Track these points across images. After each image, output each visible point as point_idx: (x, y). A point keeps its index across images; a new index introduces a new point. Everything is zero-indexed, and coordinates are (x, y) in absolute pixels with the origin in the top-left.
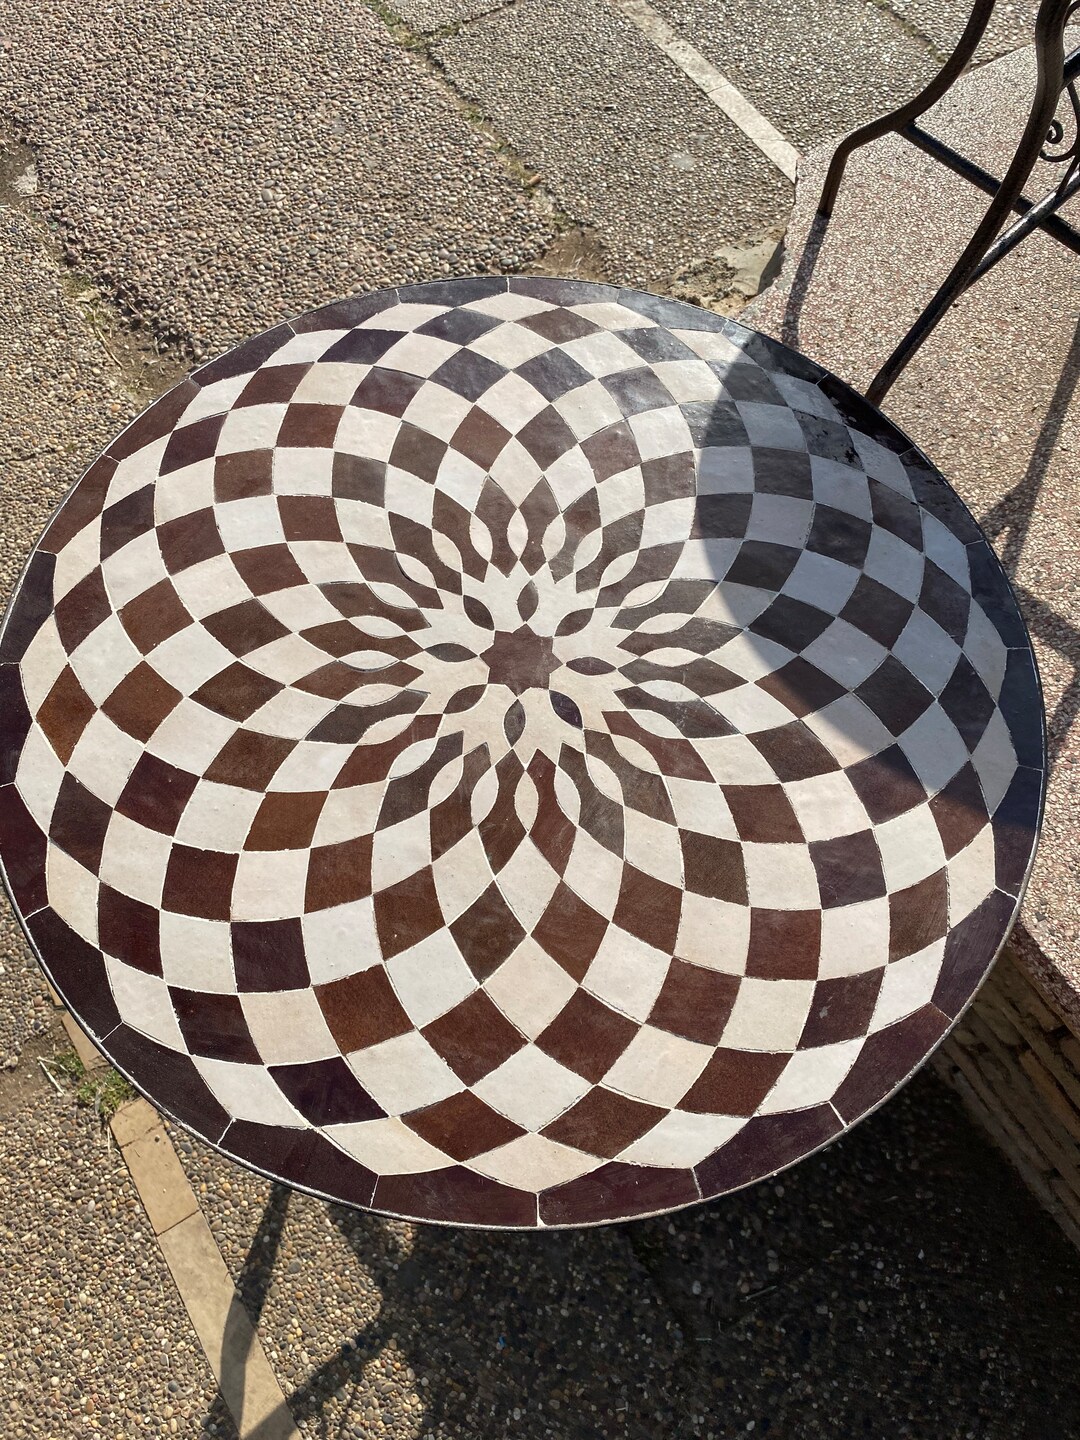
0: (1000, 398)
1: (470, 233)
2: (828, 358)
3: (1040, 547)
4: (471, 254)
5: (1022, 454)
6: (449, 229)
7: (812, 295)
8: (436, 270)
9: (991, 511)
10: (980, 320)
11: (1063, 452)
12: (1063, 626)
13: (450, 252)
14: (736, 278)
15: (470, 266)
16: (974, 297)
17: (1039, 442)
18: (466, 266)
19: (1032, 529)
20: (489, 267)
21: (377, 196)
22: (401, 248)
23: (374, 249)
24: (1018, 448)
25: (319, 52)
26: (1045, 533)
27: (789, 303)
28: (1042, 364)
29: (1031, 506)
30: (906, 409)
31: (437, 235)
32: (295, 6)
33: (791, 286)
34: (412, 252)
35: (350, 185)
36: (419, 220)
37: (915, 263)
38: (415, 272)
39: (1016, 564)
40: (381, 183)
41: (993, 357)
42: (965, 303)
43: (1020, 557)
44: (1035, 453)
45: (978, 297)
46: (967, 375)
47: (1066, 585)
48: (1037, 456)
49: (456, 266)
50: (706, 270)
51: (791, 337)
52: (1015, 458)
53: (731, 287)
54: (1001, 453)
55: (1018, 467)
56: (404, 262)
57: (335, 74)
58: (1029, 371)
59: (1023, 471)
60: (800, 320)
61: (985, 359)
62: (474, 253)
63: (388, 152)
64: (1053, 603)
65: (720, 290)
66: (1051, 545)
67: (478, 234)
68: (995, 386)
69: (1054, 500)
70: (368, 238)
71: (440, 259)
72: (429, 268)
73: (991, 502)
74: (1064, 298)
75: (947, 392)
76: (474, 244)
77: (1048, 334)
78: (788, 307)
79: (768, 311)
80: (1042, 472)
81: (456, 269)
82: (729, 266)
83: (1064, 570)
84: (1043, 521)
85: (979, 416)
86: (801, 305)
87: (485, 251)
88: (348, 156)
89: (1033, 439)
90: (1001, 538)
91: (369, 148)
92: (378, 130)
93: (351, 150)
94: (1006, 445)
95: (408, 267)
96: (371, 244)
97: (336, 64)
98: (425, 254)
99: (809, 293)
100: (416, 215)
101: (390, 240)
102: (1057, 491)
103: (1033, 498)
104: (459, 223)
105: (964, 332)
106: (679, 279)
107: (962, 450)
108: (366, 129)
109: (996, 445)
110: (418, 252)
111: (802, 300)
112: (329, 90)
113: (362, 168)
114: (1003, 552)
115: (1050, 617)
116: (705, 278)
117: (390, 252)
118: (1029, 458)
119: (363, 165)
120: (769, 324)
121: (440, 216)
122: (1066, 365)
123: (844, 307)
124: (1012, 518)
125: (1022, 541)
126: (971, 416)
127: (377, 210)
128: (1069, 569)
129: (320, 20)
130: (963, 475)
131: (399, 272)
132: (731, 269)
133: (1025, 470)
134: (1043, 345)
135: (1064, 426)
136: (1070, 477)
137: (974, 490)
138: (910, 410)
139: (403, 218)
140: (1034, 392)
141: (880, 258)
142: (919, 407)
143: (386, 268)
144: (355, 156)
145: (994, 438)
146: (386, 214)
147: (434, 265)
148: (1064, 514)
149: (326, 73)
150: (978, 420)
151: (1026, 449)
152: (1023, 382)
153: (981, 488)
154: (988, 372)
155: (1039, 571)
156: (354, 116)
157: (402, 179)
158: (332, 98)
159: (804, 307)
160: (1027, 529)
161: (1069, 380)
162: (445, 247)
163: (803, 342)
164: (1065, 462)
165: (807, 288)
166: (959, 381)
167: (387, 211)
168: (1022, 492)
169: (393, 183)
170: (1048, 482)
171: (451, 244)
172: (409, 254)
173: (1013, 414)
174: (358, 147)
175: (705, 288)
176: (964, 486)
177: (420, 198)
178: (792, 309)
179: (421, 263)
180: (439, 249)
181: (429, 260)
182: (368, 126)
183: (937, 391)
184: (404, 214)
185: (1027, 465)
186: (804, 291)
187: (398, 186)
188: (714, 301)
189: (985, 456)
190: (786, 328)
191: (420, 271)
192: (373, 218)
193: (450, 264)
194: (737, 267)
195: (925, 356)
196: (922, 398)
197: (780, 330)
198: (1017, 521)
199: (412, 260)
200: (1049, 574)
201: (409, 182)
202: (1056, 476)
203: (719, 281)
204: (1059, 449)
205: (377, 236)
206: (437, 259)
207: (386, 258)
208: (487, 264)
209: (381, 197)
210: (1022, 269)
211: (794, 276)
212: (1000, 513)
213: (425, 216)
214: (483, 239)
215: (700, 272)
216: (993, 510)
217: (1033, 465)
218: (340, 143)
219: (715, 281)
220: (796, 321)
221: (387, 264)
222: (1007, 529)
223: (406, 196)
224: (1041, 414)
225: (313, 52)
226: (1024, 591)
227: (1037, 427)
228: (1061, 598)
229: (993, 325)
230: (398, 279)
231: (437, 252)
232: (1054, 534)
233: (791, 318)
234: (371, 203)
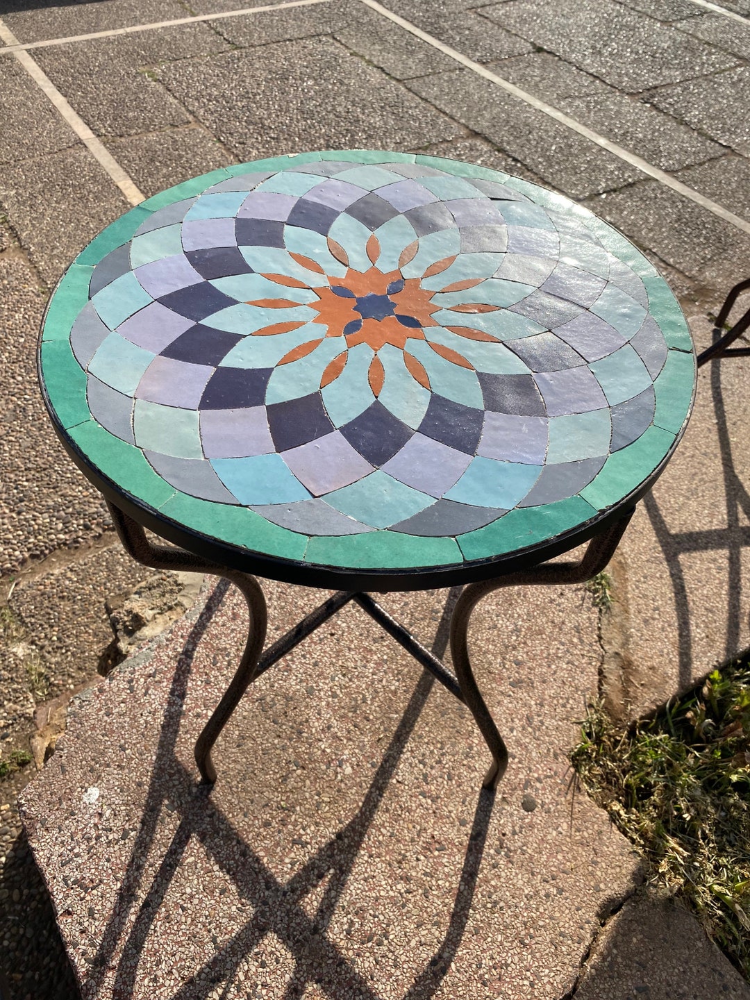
0: (352, 728)
1: (86, 499)
2: (212, 687)
3: (359, 892)
4: (82, 516)
5: (361, 787)
6: (71, 496)
7: (214, 624)
8: (51, 528)
9: (320, 850)
10: (350, 649)
11: (398, 785)
12: (363, 989)
13: (66, 514)
14: (182, 593)
15: (78, 525)
16: (349, 627)
17: (377, 773)
18: (75, 526)
19: (355, 870)
20: (93, 526)
21: (23, 469)
22: (29, 509)
23: (7, 511)
24: (358, 780)
25: (13, 363)
26: (366, 875)
27: (193, 632)
28: (394, 693)
29: (358, 846)
30: (267, 740)
31: (60, 500)
32: (7, 331)
33: (198, 616)
34: (36, 514)
35: (5, 460)
36: (49, 488)
37: (307, 595)
38: (34, 530)
39: (332, 913)
40: (28, 459)
41: (354, 686)
42: (340, 632)
43: (338, 904)
44: (372, 786)
45: (352, 626)
46: (328, 704)
47: (375, 938)
48: (373, 790)
49: (67, 525)
50: (158, 586)
51: (185, 666)
52: (354, 791)
53: (176, 601)
54: (343, 785)
55: (355, 800)
56: (28, 522)
57: (20, 378)
58: (382, 700)
59: (358, 806)
60: (197, 649)
61: (346, 688)
62: (85, 515)
63: (41, 435)
64: (359, 960)
65: (165, 604)
66: (369, 890)
67: (92, 500)
68: (350, 714)
69: (381, 838)
70: (5, 502)
71: (57, 519)
72: (46, 527)
73: (323, 840)
74: (423, 628)
75: (307, 721)
76: (87, 508)
77: (404, 663)
78: (190, 636)
79: (173, 639)
80: (376, 806)
81: (67, 527)
82: (179, 582)
83: (376, 919)
84: (367, 862)
85: (330, 746)
86: (202, 634)
87: (94, 513)
88: (11, 438)
89: (374, 770)
90: (324, 882)
91: (28, 433)
92: (39, 419)
93: (14, 433)
94: (350, 777)
95: (30, 526)
96: (7, 507)
97: (23, 370)
98: (46, 515)
99: (212, 623)
100: (48, 484)
101: (23, 504)
102: (385, 828)
103: (362, 835)
104: (79, 491)
105: (334, 660)
106: (136, 593)
107: (308, 782)
108: (31, 418)
109: (339, 778)
110: (41, 513)
111: (205, 629)
112: (12, 390)
113: (18, 448)
114: (323, 899)
115: (353, 978)
116: (156, 592)
117: (19, 513)
118: (366, 791)
119: (20, 446)
120: (170, 653)
121: (66, 485)
122: (414, 694)
123: (238, 635)
124: (339, 858)
125: (343, 885)
126: (323, 747)
127: (19, 480)
128: (381, 917)
129: (22, 340)
130: (303, 809)
131: (21, 530)
132: (180, 585)
133: (361, 804)
134: (398, 674)
135: (403, 757)
136: (400, 812)
137: (310, 827)
138: (270, 740)
139: (37, 486)
140: (383, 722)
141: (280, 590)
142: (279, 736)
143: (12, 526)
144: (16, 438)
145: (339, 770)
146: (25, 483)
147: (51, 524)
148: (387, 853)
149: (14, 378)
150: (328, 751)
151: (365, 781)
152: (375, 711)
153: (317, 824)
154: (347, 700)
155: (352, 921)
156: (24, 409)
157: (46, 456)
158: (12, 395)
159: (205, 636)
160: (350, 871)
161: (415, 709)
162: (63, 510)
163: (195, 670)
164: (397, 796)
165: (211, 618)
166: (319, 710)
167: (27, 481)
168: (353, 829)
169: (38, 459)
170: (379, 818)
171: (68, 507)
172: (33, 516)
173: (361, 744)
174: (20, 432)
175: (155, 603)
176: (301, 823)
177: (56, 471)
178: (193, 638)
179: (41, 522)
180: (58, 511)
181: (48, 520)
182: (33, 416)
183: (298, 720)
184: (39, 483)
185: (363, 799)
186: (208, 621)
187: (40, 461)
188: (159, 613)
189: (328, 789)
190: (183, 657)
191: (39, 529)
192: (14, 486)
193: (63, 524)
194: (185, 583)
195: (297, 684)
196: (284, 727)
197: (178, 659)
198: (342, 862)
199: (35, 520)
200: (362, 925)
201: (50, 458)
202: (387, 811)
203: (167, 595)
204: (394, 781)
205: (13, 501)
206: (54, 519)
207: (14, 518)
208: (92, 524)
209: (26, 469)
210: (393, 601)
211: (204, 607)
212: (329, 853)
213: (55, 485)
214: (95, 503)
215: (154, 587)
216: (323, 849)
217: (368, 798)
218: (7, 428)
219: (164, 596)
220: (194, 650)
221: (14, 524)
222: (332, 871)
223: (45, 469)
224: (385, 744)
225: (9, 362)
226: (334, 946)
227: (378, 759)
228: (368, 954)
229: (360, 653)
230: (19, 535)
231: (56, 514)
232: (374, 877)
233: (190, 647)
234: (16, 475)
